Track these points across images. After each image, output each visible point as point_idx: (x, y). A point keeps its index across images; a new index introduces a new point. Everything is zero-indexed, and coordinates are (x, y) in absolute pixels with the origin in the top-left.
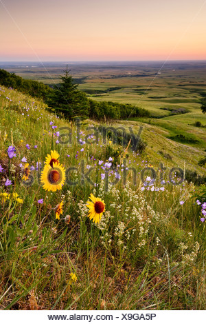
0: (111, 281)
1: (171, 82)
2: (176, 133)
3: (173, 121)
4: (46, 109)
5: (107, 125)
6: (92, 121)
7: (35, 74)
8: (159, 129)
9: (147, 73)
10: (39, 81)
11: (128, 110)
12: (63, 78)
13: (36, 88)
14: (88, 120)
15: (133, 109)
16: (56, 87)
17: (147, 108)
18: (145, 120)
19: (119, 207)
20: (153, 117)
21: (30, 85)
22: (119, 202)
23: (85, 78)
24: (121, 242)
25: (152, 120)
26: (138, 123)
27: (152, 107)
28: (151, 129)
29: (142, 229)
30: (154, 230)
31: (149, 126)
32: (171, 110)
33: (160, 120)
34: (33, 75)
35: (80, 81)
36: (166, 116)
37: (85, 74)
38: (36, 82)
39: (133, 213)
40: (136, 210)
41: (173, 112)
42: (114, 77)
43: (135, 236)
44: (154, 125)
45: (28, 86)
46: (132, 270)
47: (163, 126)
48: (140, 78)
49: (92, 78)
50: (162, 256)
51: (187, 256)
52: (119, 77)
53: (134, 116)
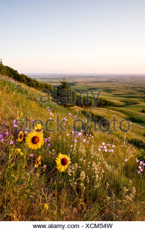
0: (75, 210)
1: (127, 86)
2: (129, 116)
3: (127, 109)
4: (52, 100)
6: (78, 108)
7: (47, 80)
8: (119, 113)
9: (112, 81)
10: (49, 84)
11: (101, 102)
12: (62, 82)
13: (47, 88)
14: (76, 107)
15: (104, 101)
16: (58, 87)
17: (112, 101)
18: (110, 108)
19: (84, 161)
20: (116, 106)
21: (43, 86)
23: (75, 83)
24: (82, 184)
25: (115, 108)
26: (106, 109)
27: (115, 101)
28: (115, 113)
29: (97, 176)
31: (113, 111)
32: (127, 102)
33: (120, 108)
34: (46, 80)
35: (73, 84)
36: (123, 106)
37: (76, 80)
38: (47, 85)
39: (93, 166)
40: (95, 164)
41: (128, 104)
42: (93, 82)
43: (93, 182)
44: (116, 111)
45: (42, 86)
46: (90, 203)
47: (122, 111)
48: (108, 83)
49: (80, 83)
50: (110, 195)
51: (127, 197)
52: (96, 82)
53: (104, 105)
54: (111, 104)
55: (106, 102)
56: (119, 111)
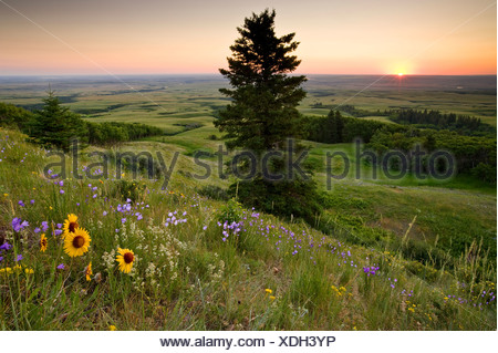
2: (193, 149)
3: (187, 137)
4: (27, 140)
5: (114, 150)
9: (152, 88)
11: (137, 130)
15: (143, 127)
17: (157, 126)
18: (158, 139)
19: (146, 247)
20: (166, 135)
22: (144, 243)
23: (75, 96)
24: (153, 282)
25: (166, 138)
26: (150, 143)
27: (164, 124)
28: (167, 148)
29: (172, 263)
30: (184, 261)
31: (164, 145)
32: (185, 126)
33: (175, 138)
36: (180, 132)
37: (76, 91)
39: (161, 251)
40: (163, 246)
42: (114, 93)
43: (167, 272)
44: (169, 143)
46: (168, 303)
49: (86, 95)
50: (194, 282)
51: (216, 275)
52: (121, 92)
53: (145, 135)
54: (158, 132)
55: (148, 130)
56: (173, 143)
